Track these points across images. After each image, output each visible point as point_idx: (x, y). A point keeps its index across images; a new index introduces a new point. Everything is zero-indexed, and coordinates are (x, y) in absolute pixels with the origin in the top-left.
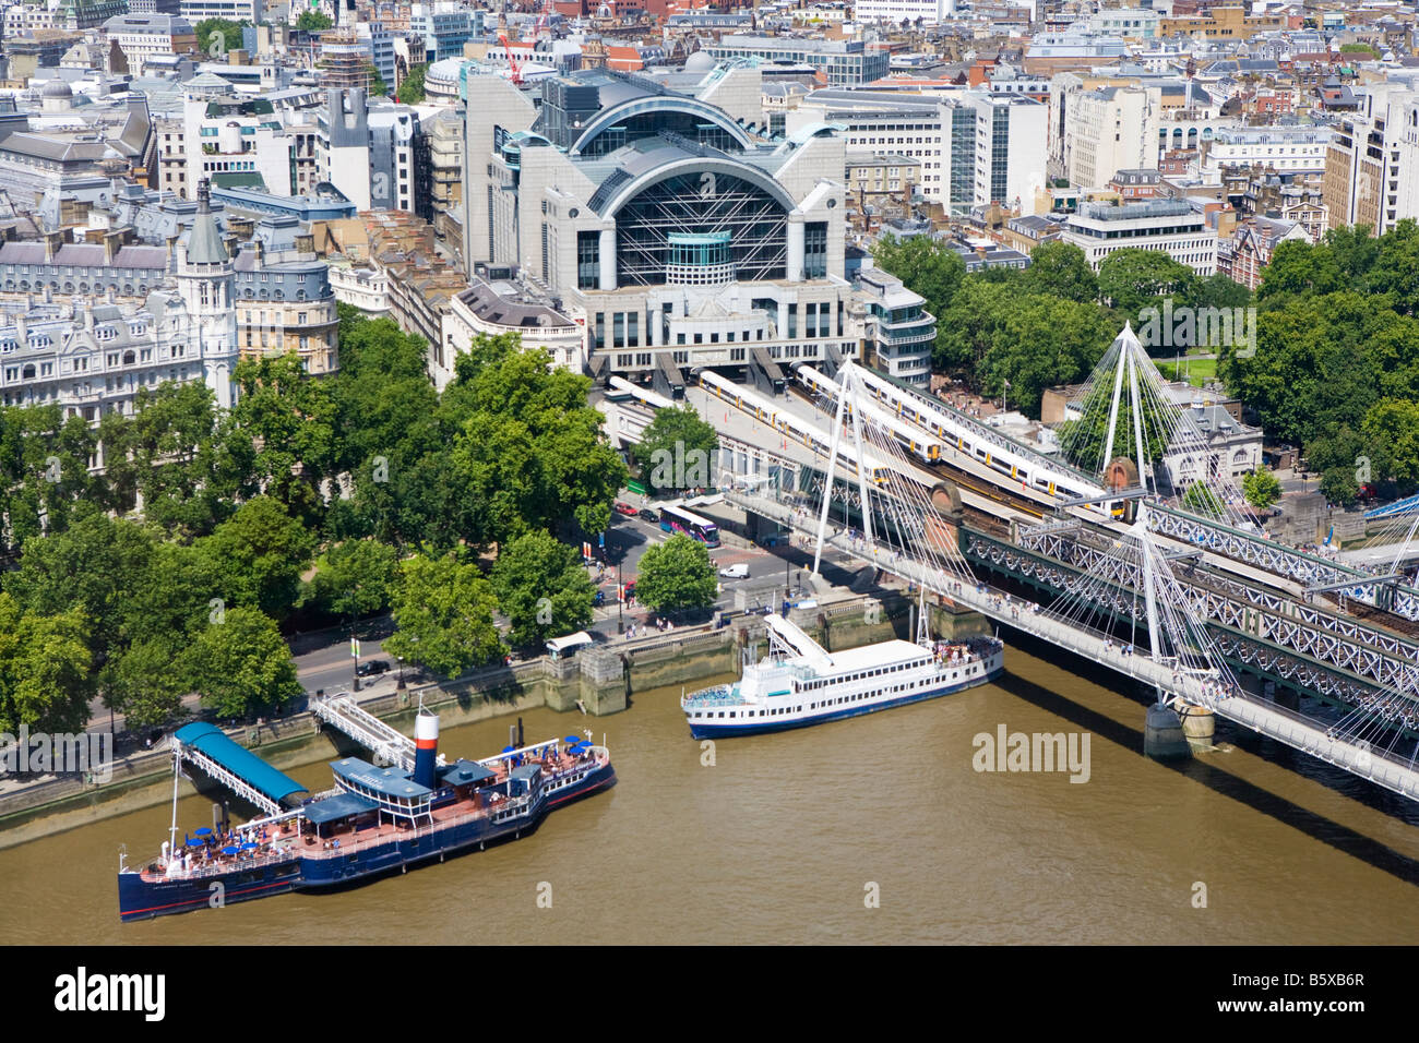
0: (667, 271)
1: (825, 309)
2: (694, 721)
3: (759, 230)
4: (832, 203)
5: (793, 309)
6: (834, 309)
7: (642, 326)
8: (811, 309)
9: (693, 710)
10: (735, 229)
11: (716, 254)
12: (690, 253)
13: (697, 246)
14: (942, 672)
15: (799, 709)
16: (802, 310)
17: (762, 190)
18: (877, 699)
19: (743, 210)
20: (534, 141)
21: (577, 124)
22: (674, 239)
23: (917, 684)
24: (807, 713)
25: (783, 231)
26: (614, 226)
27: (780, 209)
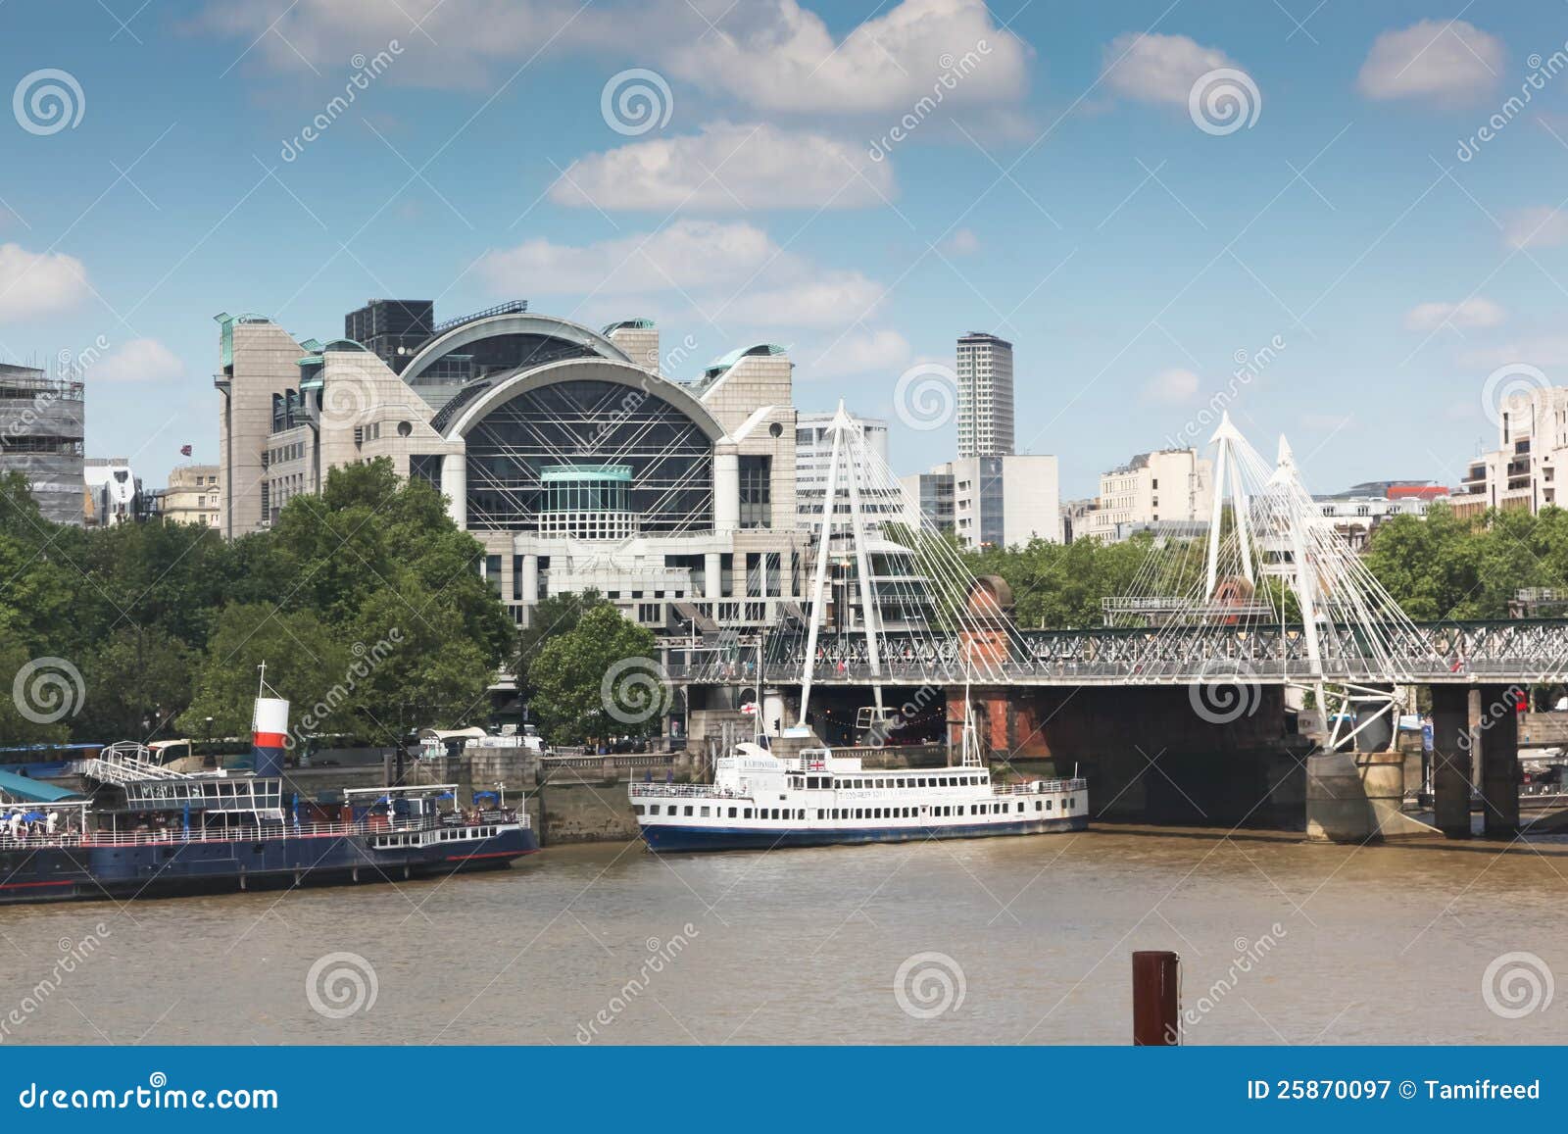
0: (540, 522)
1: (774, 562)
2: (648, 819)
3: (673, 468)
4: (776, 429)
5: (726, 561)
6: (786, 563)
7: (507, 577)
8: (752, 560)
9: (647, 802)
10: (637, 465)
11: (608, 495)
12: (574, 494)
13: (585, 483)
14: (1003, 798)
15: (801, 814)
16: (740, 563)
17: (675, 410)
18: (910, 822)
19: (647, 440)
20: (341, 346)
21: (401, 351)
22: (548, 477)
23: (967, 810)
24: (811, 822)
25: (707, 471)
26: (462, 448)
27: (703, 440)
